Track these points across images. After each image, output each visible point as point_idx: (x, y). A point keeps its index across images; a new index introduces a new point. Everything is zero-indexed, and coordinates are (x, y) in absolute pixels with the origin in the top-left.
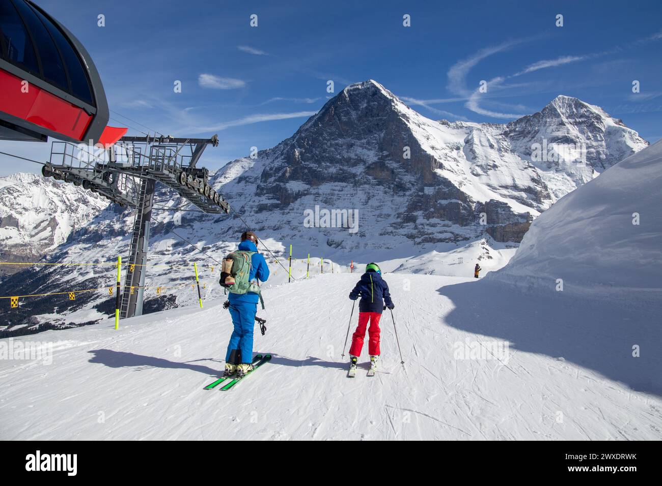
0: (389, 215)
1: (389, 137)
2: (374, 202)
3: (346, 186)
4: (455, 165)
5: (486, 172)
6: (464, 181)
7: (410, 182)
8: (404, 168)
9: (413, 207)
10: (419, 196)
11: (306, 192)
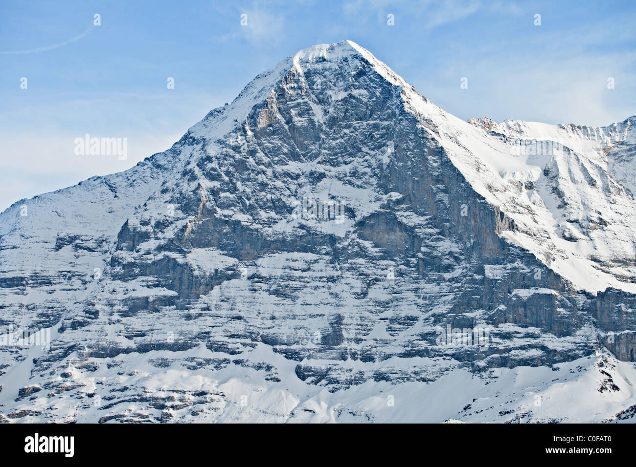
0: (414, 319)
1: (401, 164)
2: (377, 293)
3: (316, 261)
4: (532, 221)
5: (586, 233)
6: (552, 252)
7: (451, 253)
8: (435, 227)
9: (464, 303)
10: (474, 281)
11: (230, 272)
